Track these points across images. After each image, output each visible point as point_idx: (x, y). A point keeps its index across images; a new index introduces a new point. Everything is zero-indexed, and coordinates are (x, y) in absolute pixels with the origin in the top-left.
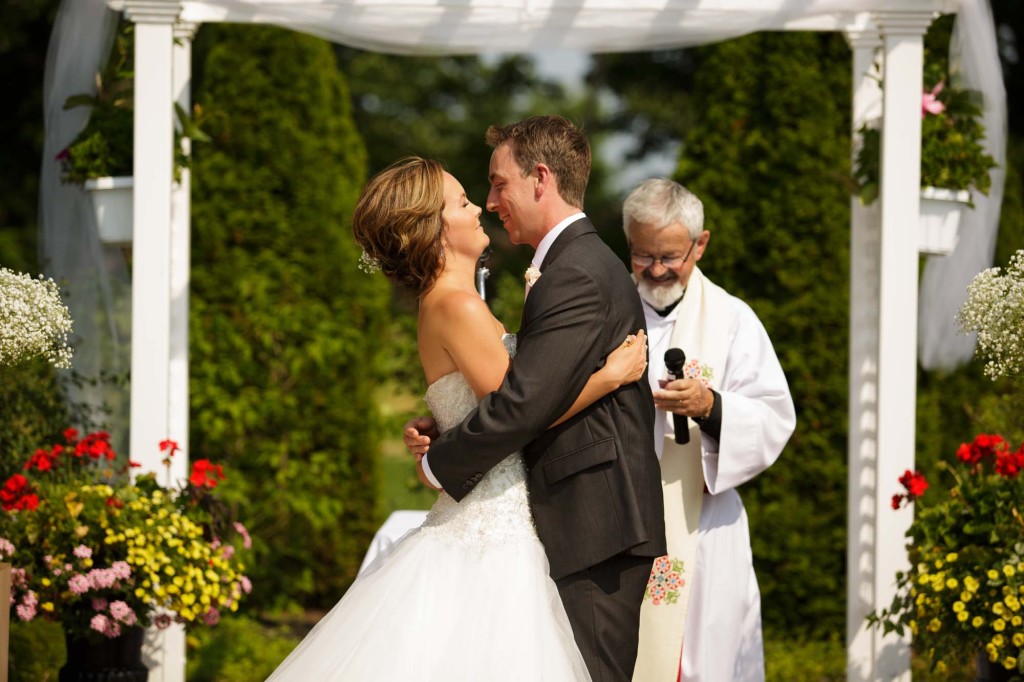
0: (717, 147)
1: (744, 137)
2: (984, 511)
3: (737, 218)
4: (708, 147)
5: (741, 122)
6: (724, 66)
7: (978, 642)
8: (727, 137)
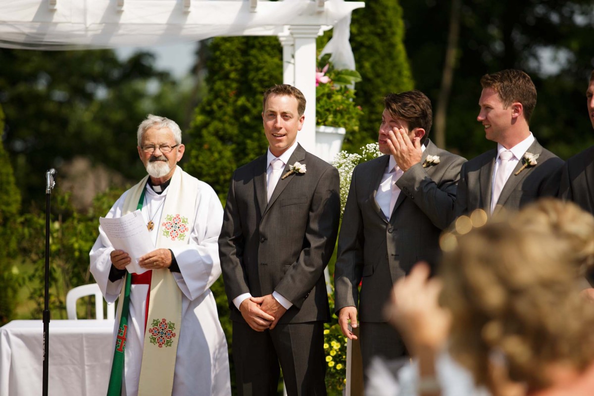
0: (220, 107)
1: (236, 101)
3: (233, 151)
4: (215, 107)
5: (234, 92)
6: (223, 57)
7: (339, 379)
8: (226, 101)
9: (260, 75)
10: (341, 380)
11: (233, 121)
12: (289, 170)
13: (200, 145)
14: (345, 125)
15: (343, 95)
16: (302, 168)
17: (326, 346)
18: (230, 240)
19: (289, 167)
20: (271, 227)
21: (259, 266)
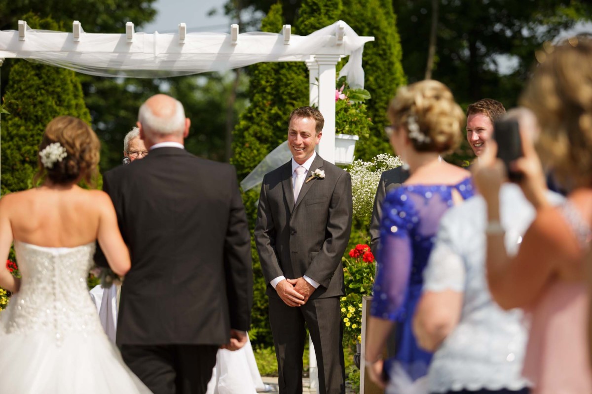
0: (258, 114)
1: (271, 110)
2: (358, 278)
4: (254, 114)
5: (269, 102)
6: (261, 76)
7: (354, 336)
8: (263, 110)
9: (289, 89)
10: (355, 337)
11: (268, 125)
12: (311, 176)
13: (243, 144)
14: (359, 133)
15: (356, 109)
16: (322, 174)
17: (343, 310)
18: (265, 232)
19: (311, 173)
20: (300, 222)
21: (291, 254)
